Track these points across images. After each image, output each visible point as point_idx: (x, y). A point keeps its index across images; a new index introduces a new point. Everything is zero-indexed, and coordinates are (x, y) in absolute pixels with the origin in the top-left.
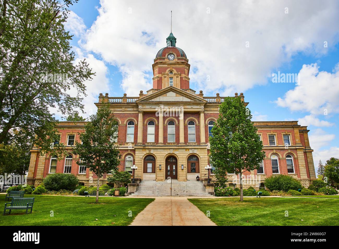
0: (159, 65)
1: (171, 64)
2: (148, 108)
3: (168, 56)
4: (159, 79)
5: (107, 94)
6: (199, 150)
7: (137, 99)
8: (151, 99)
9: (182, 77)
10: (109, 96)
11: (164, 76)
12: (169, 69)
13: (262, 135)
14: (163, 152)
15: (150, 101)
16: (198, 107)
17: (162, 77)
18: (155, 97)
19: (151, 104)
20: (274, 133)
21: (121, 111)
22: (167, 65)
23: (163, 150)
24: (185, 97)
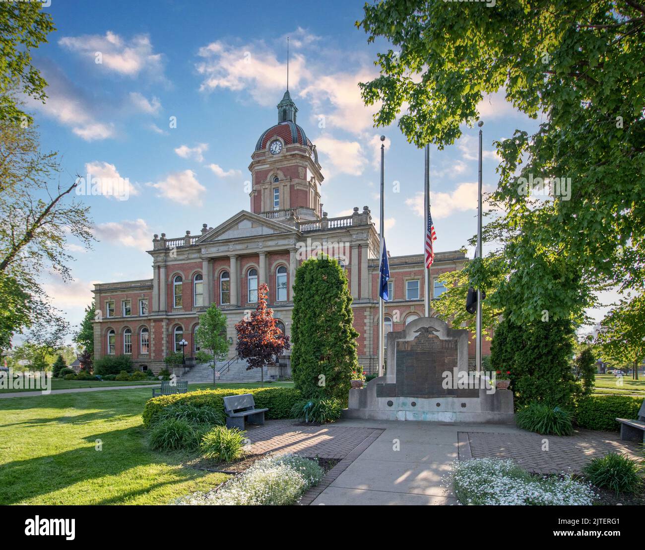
0: (256, 168)
1: (275, 163)
2: (213, 251)
3: (270, 145)
4: (256, 194)
5: (163, 235)
6: (284, 312)
7: (197, 239)
8: (218, 236)
9: (293, 185)
10: (167, 237)
11: (264, 187)
12: (272, 173)
13: (394, 282)
14: (233, 319)
15: (216, 239)
16: (285, 242)
17: (261, 190)
18: (224, 232)
19: (218, 244)
20: (416, 277)
21: (183, 260)
22: (268, 166)
23: (235, 316)
24: (267, 226)
